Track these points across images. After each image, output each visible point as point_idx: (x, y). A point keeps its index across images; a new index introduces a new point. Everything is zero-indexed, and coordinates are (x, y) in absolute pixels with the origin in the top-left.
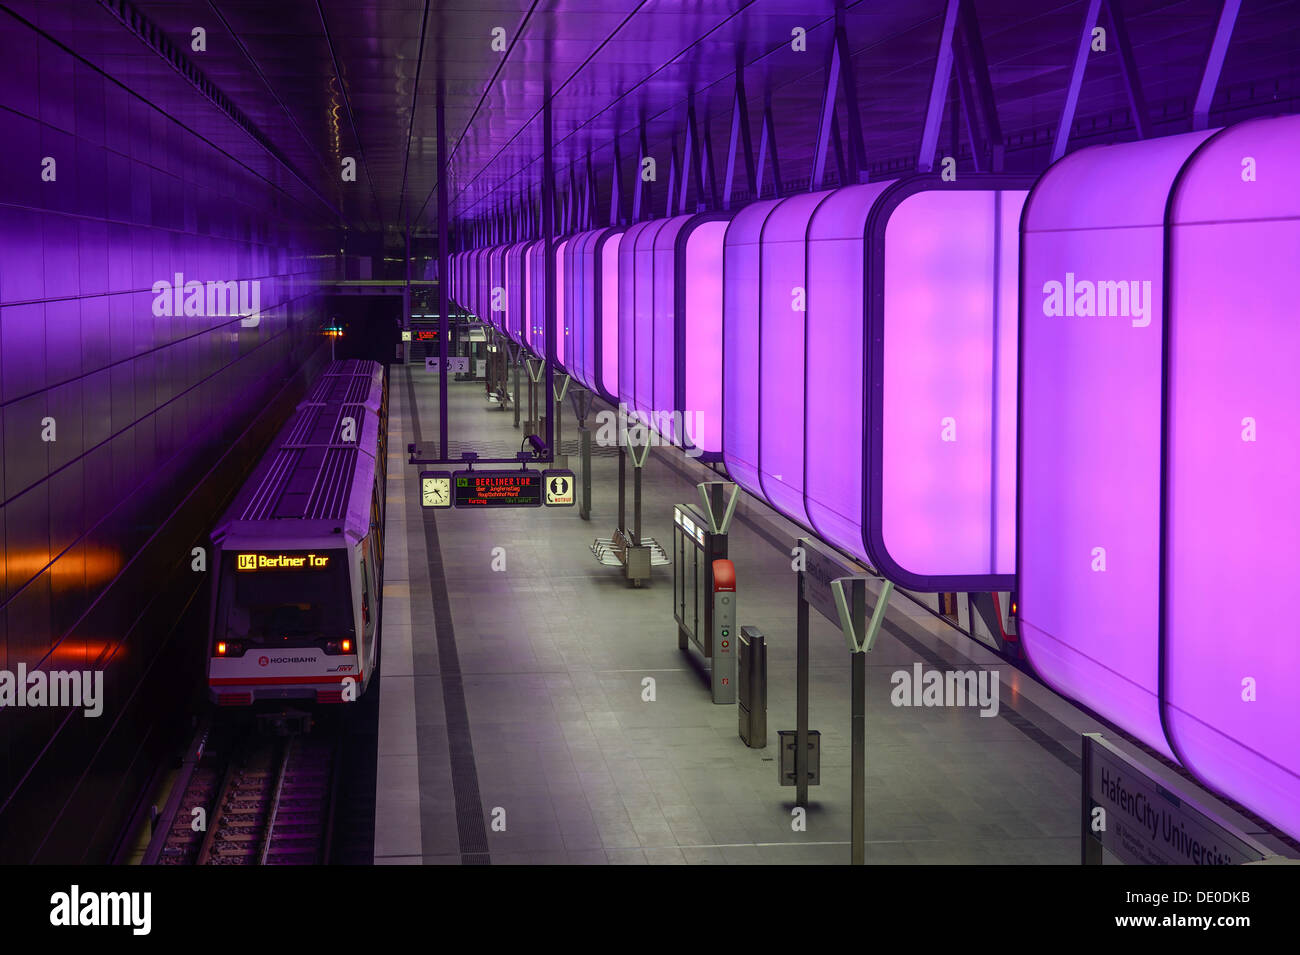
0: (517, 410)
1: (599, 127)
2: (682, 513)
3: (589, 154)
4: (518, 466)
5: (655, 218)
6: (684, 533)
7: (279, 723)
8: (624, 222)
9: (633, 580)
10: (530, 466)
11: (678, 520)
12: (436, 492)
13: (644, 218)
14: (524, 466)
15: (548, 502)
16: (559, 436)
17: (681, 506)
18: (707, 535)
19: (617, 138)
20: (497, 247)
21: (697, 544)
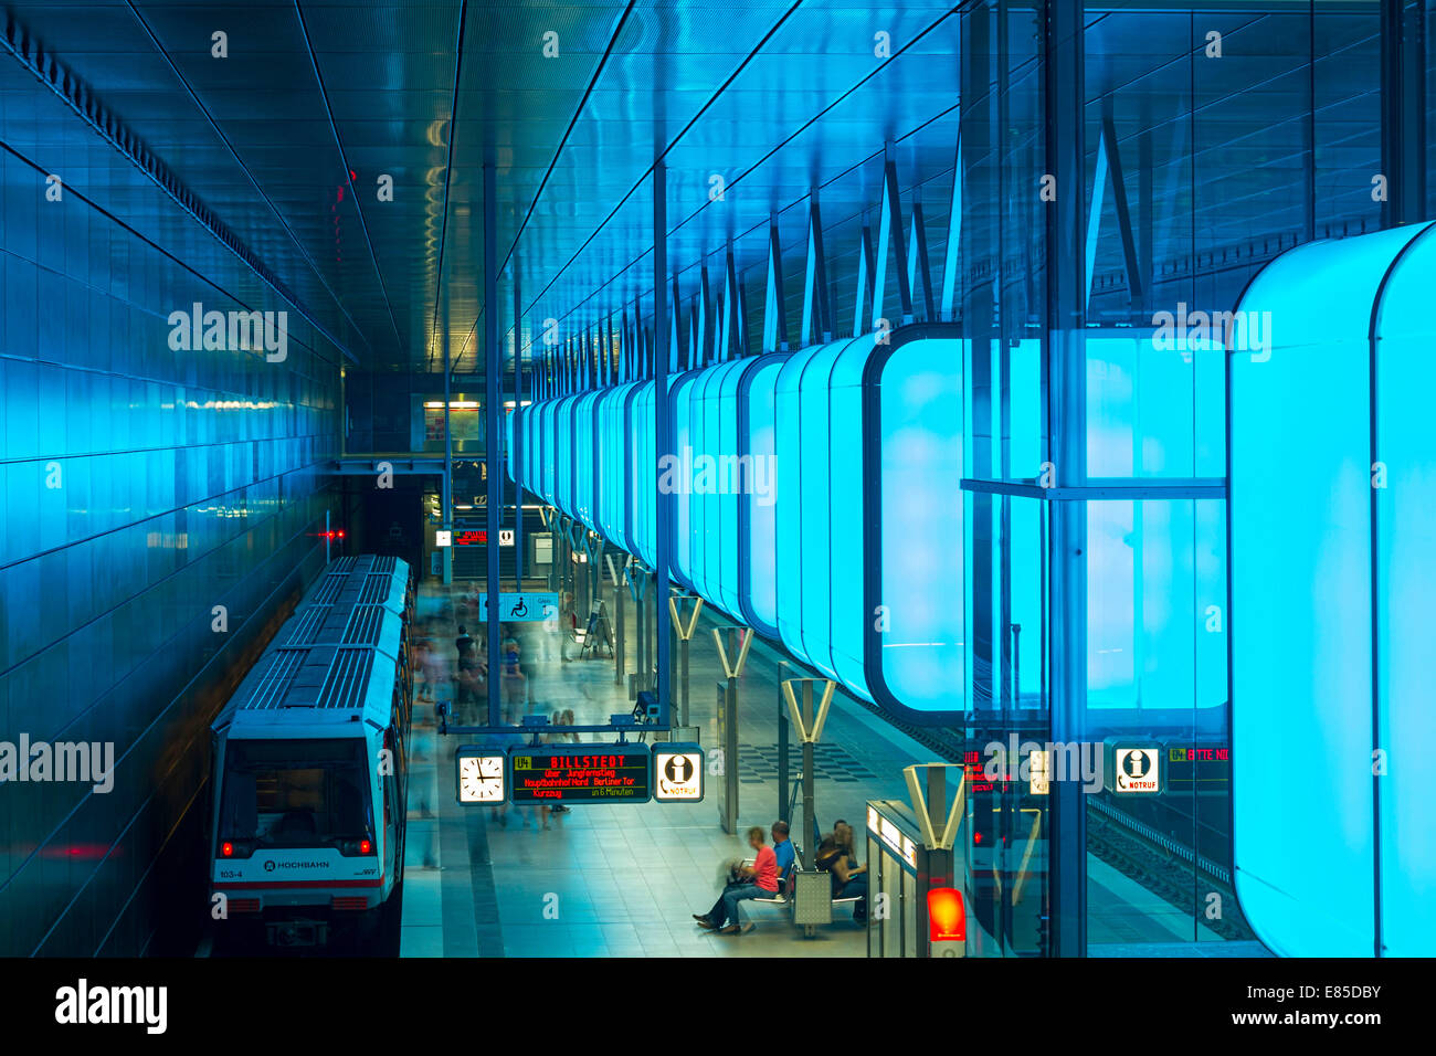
0: (620, 657)
1: (748, 197)
2: (880, 815)
3: (730, 240)
4: (611, 738)
5: (835, 338)
6: (883, 847)
7: (291, 932)
8: (785, 346)
9: (802, 927)
10: (632, 737)
11: (873, 825)
12: (482, 780)
13: (817, 339)
14: (622, 737)
15: (660, 794)
16: (685, 697)
17: (879, 804)
18: (923, 853)
19: (774, 212)
20: (586, 394)
21: (904, 866)
